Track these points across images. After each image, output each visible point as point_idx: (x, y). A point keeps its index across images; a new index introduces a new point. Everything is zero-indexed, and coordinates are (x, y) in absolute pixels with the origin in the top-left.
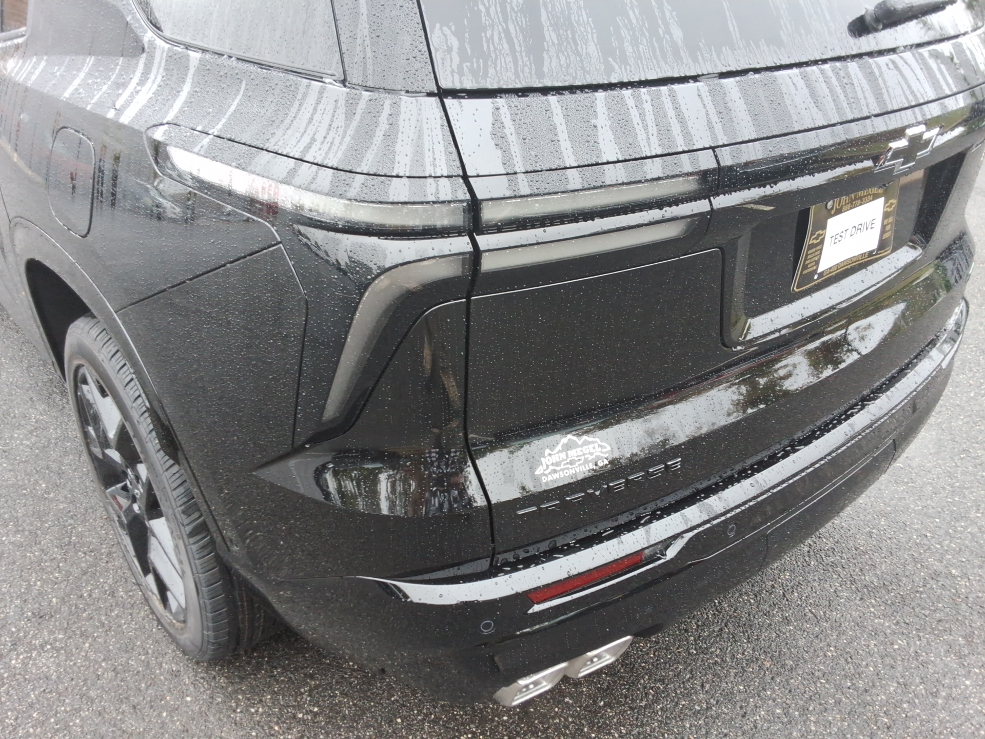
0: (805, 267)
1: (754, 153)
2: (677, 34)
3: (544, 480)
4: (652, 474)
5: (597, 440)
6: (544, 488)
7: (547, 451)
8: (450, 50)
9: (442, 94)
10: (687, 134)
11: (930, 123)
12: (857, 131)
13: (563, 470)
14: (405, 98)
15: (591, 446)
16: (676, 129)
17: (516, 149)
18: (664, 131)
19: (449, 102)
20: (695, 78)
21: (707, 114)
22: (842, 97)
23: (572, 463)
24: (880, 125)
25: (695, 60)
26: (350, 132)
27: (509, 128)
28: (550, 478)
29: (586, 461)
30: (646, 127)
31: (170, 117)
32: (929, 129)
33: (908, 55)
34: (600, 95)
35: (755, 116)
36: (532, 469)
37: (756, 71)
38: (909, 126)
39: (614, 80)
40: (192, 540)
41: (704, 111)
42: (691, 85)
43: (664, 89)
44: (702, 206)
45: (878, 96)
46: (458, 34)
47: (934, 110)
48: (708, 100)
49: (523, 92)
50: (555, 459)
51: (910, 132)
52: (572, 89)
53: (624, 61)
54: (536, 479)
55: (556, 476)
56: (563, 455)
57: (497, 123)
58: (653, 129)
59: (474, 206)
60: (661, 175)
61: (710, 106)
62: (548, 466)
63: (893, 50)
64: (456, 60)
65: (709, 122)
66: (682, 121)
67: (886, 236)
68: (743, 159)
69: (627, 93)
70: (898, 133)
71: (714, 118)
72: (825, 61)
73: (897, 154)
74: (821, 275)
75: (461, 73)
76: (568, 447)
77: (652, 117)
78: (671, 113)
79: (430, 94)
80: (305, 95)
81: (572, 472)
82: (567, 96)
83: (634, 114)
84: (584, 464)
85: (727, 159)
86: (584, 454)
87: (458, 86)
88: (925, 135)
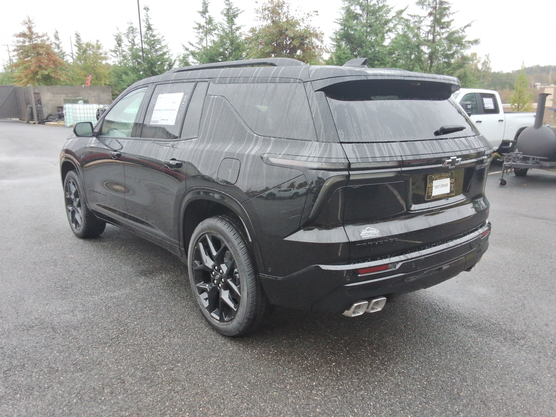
0: (428, 193)
1: (411, 158)
2: (391, 132)
3: (363, 237)
4: (390, 241)
5: (376, 229)
6: (363, 239)
7: (363, 230)
8: (342, 134)
9: (341, 143)
10: (395, 153)
11: (458, 157)
12: (436, 156)
14: (333, 143)
15: (374, 230)
16: (392, 152)
17: (357, 153)
18: (389, 152)
19: (342, 144)
20: (396, 142)
22: (432, 148)
23: (369, 234)
24: (443, 155)
25: (395, 138)
26: (321, 150)
27: (356, 150)
30: (385, 151)
31: (267, 152)
32: (457, 158)
33: (450, 140)
34: (375, 144)
35: (410, 151)
36: (360, 234)
37: (410, 141)
38: (451, 156)
39: (377, 141)
40: (249, 277)
42: (395, 143)
43: (389, 143)
44: (399, 169)
45: (442, 149)
46: (344, 131)
47: (459, 153)
48: (399, 146)
49: (358, 143)
50: (365, 232)
51: (452, 158)
52: (368, 142)
54: (361, 237)
55: (366, 236)
56: (367, 232)
57: (353, 148)
58: (387, 151)
59: (349, 164)
61: (399, 147)
62: (363, 234)
63: (446, 139)
64: (344, 136)
65: (399, 150)
66: (393, 150)
67: (452, 189)
68: (408, 159)
69: (380, 144)
70: (449, 158)
71: (401, 150)
72: (427, 140)
73: (449, 163)
74: (433, 197)
75: (345, 139)
76: (368, 230)
77: (386, 149)
78: (391, 148)
79: (338, 143)
80: (307, 145)
81: (370, 236)
82: (368, 144)
83: (382, 148)
84: (372, 235)
85: (404, 159)
86: (372, 232)
87: (344, 141)
88: (457, 160)
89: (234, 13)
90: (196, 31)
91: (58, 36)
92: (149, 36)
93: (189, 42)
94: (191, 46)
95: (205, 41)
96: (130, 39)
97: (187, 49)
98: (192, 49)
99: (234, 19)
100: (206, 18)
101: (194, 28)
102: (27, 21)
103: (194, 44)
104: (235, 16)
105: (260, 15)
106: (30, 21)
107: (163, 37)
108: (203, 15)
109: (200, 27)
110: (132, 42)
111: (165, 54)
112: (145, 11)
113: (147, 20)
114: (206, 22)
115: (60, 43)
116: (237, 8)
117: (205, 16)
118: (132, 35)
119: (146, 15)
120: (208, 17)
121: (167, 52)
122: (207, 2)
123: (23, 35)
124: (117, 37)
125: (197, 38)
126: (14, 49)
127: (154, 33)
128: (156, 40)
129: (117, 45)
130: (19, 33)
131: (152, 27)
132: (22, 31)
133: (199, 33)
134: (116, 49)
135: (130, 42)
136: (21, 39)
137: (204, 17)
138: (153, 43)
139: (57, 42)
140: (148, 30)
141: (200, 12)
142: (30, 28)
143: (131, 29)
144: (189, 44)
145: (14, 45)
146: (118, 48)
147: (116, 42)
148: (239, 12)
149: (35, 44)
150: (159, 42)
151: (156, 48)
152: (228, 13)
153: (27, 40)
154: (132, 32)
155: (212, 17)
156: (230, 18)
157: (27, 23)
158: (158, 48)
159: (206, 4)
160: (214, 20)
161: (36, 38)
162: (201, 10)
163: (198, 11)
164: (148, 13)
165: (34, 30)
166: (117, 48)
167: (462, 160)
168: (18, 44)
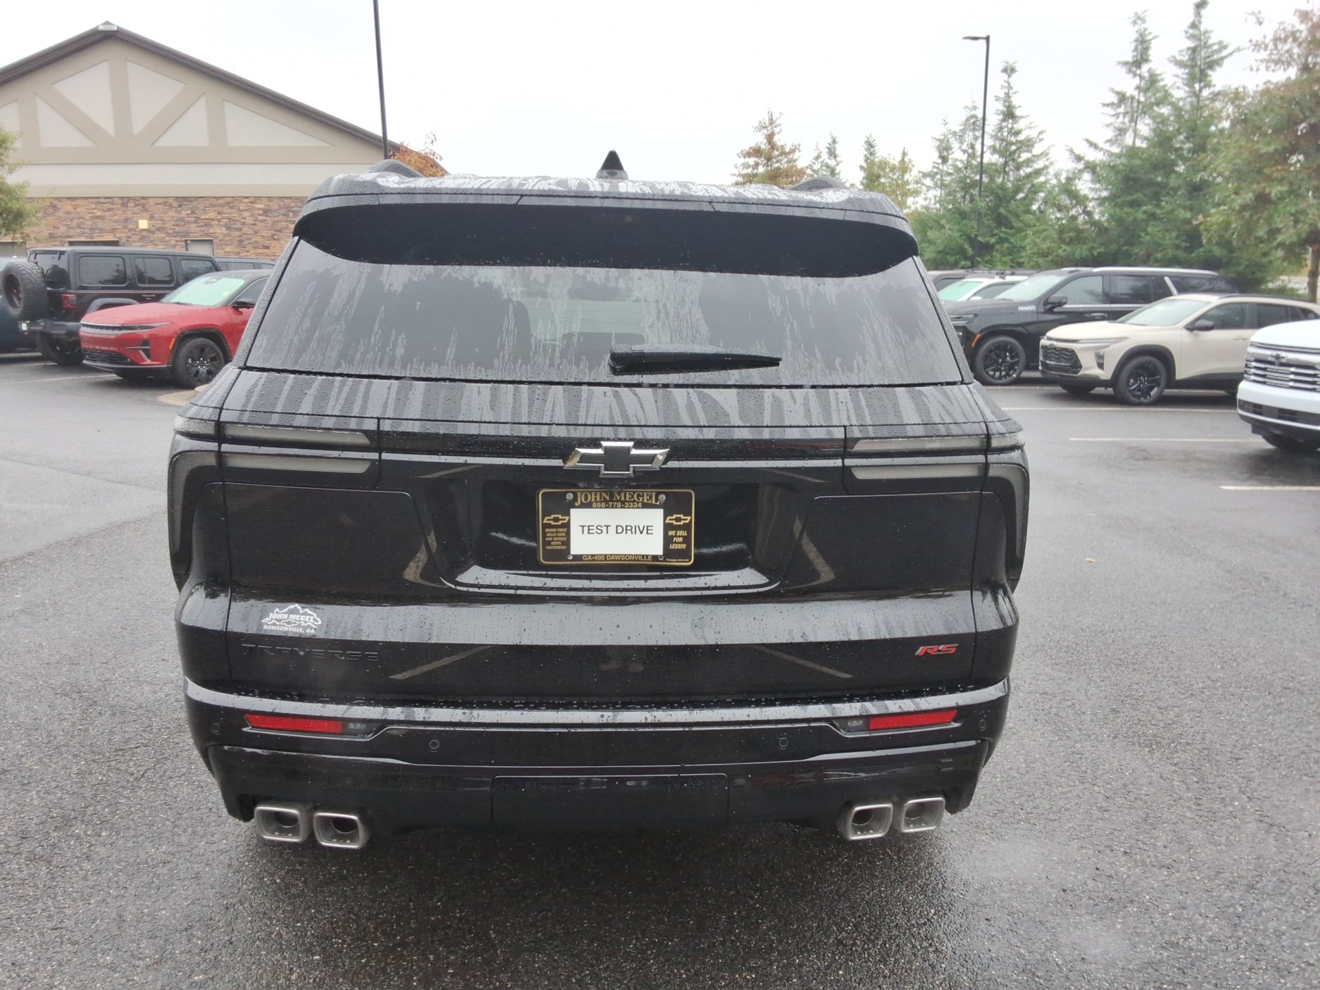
0: (547, 543)
3: (266, 627)
5: (315, 615)
6: (262, 633)
7: (277, 610)
8: (260, 347)
10: (365, 407)
11: (650, 444)
13: (281, 625)
15: (308, 617)
16: (358, 403)
17: (253, 399)
18: (349, 403)
21: (388, 399)
23: (289, 623)
28: (269, 628)
29: (299, 626)
30: (337, 399)
32: (642, 448)
34: (320, 378)
35: (426, 407)
36: (262, 618)
38: (603, 439)
41: (386, 396)
48: (394, 391)
50: (279, 616)
51: (608, 444)
53: (351, 362)
54: (261, 625)
55: (274, 628)
56: (285, 616)
58: (342, 401)
59: (218, 424)
60: (331, 427)
61: (392, 394)
62: (272, 619)
65: (386, 403)
66: (366, 400)
69: (339, 379)
70: (595, 443)
71: (392, 401)
73: (591, 458)
74: (577, 557)
76: (292, 612)
77: (346, 395)
78: (361, 394)
81: (286, 629)
83: (336, 391)
84: (297, 627)
85: (386, 426)
86: (300, 621)
88: (634, 452)
89: (1209, 57)
90: (1111, 111)
91: (835, 149)
92: (1005, 134)
93: (1088, 141)
94: (1092, 149)
95: (1130, 135)
96: (965, 144)
97: (1079, 158)
98: (1093, 156)
99: (1210, 72)
100: (1141, 77)
101: (1104, 105)
102: (767, 124)
103: (1101, 145)
104: (1212, 65)
105: (1264, 55)
106: (772, 121)
107: (1041, 133)
108: (1134, 69)
109: (1122, 98)
110: (970, 151)
111: (1038, 172)
112: (1005, 76)
113: (1007, 95)
114: (1138, 88)
115: (837, 164)
116: (1220, 43)
117: (1138, 72)
118: (971, 134)
119: (1006, 85)
120: (1146, 75)
121: (1046, 167)
122: (1149, 37)
123: (756, 152)
124: (941, 141)
125: (1110, 128)
126: (734, 182)
127: (1020, 125)
128: (1020, 142)
129: (940, 161)
130: (747, 149)
131: (1018, 112)
132: (753, 145)
133: (1117, 115)
134: (935, 170)
135: (964, 151)
136: (752, 161)
137: (1135, 75)
138: (1011, 149)
139: (832, 163)
140: (1004, 120)
141: (1125, 64)
142: (770, 137)
143: (972, 121)
144: (1087, 145)
145: (737, 173)
146: (941, 167)
147: (937, 154)
148: (1224, 53)
149: (778, 168)
150: (1027, 146)
151: (1021, 160)
152: (1193, 59)
153: (762, 160)
154: (972, 127)
155: (1158, 72)
156: (1197, 70)
157: (765, 127)
158: (1024, 162)
159: (1145, 42)
160: (1163, 80)
161: (778, 156)
162: (1129, 59)
163: (1120, 63)
164: (1011, 80)
165: (778, 140)
166: (938, 168)
167: (669, 458)
168: (745, 172)
